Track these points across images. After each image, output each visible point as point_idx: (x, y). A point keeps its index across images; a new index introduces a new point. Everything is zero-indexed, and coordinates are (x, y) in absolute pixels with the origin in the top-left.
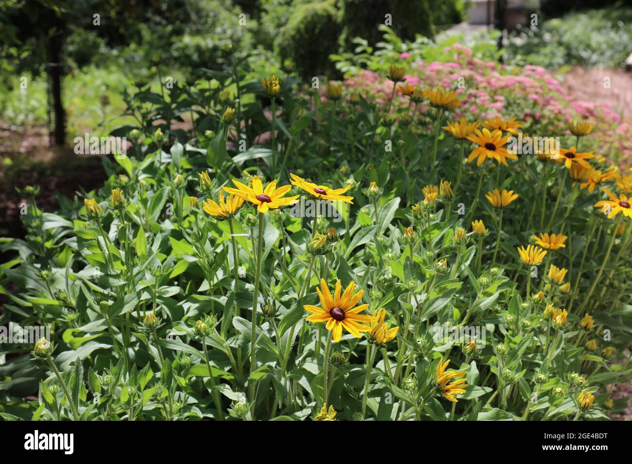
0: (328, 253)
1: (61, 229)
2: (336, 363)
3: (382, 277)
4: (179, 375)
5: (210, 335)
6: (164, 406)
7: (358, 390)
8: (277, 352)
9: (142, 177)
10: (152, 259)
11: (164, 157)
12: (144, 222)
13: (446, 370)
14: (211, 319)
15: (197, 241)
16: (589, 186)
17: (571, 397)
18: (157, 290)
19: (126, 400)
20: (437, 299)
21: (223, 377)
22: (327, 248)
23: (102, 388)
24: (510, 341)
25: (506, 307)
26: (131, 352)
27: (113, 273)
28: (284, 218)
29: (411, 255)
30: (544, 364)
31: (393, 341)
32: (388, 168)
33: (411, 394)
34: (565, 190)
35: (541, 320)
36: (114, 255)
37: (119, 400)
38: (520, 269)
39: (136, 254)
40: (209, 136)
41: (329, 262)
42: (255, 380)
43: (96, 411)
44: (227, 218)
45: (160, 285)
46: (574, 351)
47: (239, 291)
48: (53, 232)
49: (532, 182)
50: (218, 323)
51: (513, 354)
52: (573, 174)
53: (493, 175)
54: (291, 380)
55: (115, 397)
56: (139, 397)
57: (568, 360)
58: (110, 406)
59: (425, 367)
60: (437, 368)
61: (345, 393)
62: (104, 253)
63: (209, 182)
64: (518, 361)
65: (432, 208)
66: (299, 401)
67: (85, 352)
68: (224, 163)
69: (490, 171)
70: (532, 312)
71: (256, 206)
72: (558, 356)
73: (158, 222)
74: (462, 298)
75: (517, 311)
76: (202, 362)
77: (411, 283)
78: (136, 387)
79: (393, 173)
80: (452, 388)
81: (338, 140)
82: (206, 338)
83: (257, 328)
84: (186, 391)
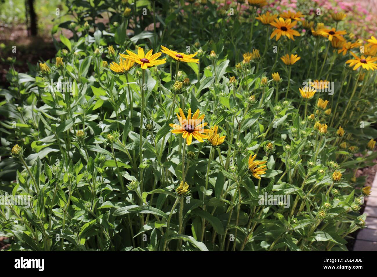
0: (184, 93)
1: (30, 83)
2: (190, 157)
3: (218, 108)
4: (98, 166)
5: (116, 143)
6: (90, 184)
7: (204, 173)
8: (155, 152)
9: (77, 52)
10: (81, 99)
11: (90, 39)
12: (78, 78)
13: (254, 160)
14: (116, 133)
15: (108, 88)
16: (343, 51)
17: (329, 175)
18: (85, 117)
19: (67, 181)
20: (250, 119)
21: (124, 167)
22: (183, 89)
23: (53, 174)
24: (294, 143)
25: (291, 123)
26: (71, 153)
27: (58, 107)
28: (160, 73)
29: (234, 93)
30: (313, 156)
31: (222, 144)
32: (223, 43)
33: (234, 175)
34: (329, 54)
35: (313, 131)
36: (59, 97)
37: (63, 181)
38: (302, 101)
39: (72, 96)
40: (116, 26)
41: (186, 99)
42: (143, 168)
43: (49, 187)
44: (125, 73)
45: (87, 114)
46: (332, 149)
47: (133, 117)
48: (25, 85)
49: (310, 50)
50: (120, 135)
51: (295, 151)
52: (334, 44)
53: (286, 46)
54: (164, 168)
55: (61, 179)
56: (75, 179)
57: (328, 154)
58: (57, 184)
59: (242, 159)
60: (249, 159)
61: (196, 175)
62: (52, 96)
63: (114, 52)
64: (298, 155)
65: (248, 65)
66: (169, 181)
67: (44, 154)
68: (125, 42)
69: (284, 43)
70: (307, 127)
71: (140, 65)
72: (322, 152)
73: (86, 78)
74: (266, 119)
75: (298, 126)
76: (112, 159)
77: (234, 110)
78: (73, 173)
79: (226, 46)
80: (258, 171)
81: (195, 27)
82: (114, 144)
83: (143, 138)
84: (103, 175)
